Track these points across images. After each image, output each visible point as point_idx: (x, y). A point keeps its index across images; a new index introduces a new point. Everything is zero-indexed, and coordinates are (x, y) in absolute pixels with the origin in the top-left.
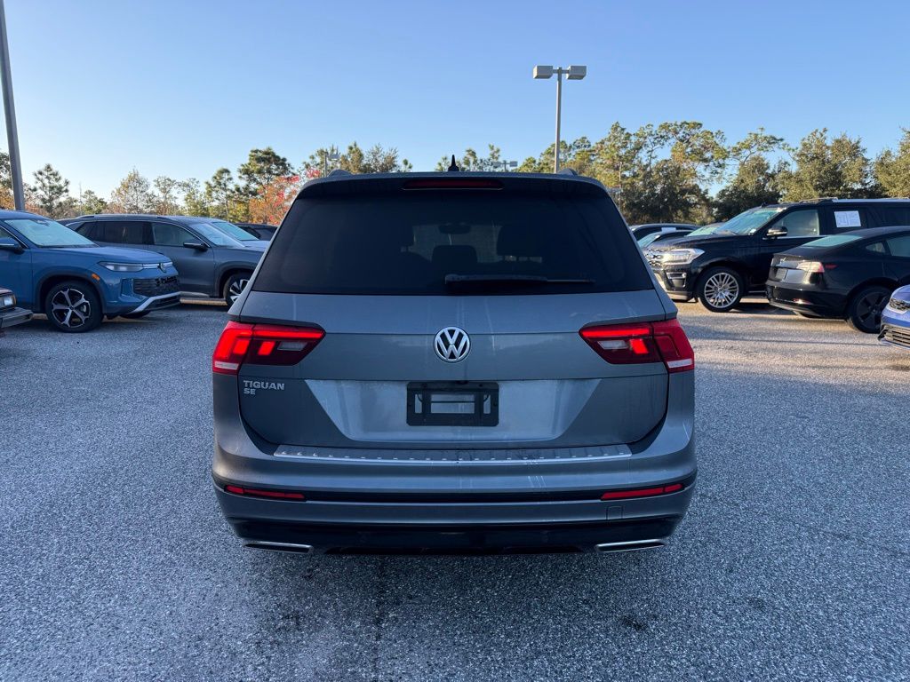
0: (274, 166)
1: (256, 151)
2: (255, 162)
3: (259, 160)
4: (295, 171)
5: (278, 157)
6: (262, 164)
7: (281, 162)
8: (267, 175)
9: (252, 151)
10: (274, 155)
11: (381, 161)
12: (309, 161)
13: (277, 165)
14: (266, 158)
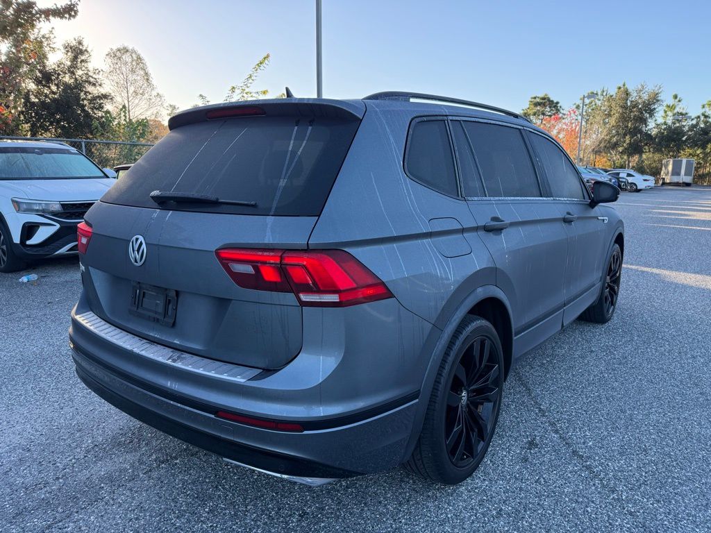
0: (548, 109)
1: (535, 98)
2: (532, 106)
3: (536, 104)
4: (564, 112)
5: (552, 101)
6: (538, 108)
7: (554, 105)
8: (541, 117)
9: (532, 98)
10: (549, 100)
11: (645, 97)
12: (579, 102)
13: (550, 107)
14: (542, 103)
